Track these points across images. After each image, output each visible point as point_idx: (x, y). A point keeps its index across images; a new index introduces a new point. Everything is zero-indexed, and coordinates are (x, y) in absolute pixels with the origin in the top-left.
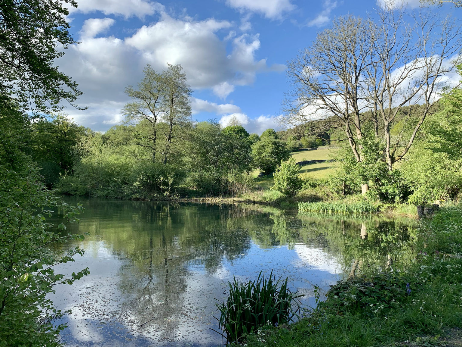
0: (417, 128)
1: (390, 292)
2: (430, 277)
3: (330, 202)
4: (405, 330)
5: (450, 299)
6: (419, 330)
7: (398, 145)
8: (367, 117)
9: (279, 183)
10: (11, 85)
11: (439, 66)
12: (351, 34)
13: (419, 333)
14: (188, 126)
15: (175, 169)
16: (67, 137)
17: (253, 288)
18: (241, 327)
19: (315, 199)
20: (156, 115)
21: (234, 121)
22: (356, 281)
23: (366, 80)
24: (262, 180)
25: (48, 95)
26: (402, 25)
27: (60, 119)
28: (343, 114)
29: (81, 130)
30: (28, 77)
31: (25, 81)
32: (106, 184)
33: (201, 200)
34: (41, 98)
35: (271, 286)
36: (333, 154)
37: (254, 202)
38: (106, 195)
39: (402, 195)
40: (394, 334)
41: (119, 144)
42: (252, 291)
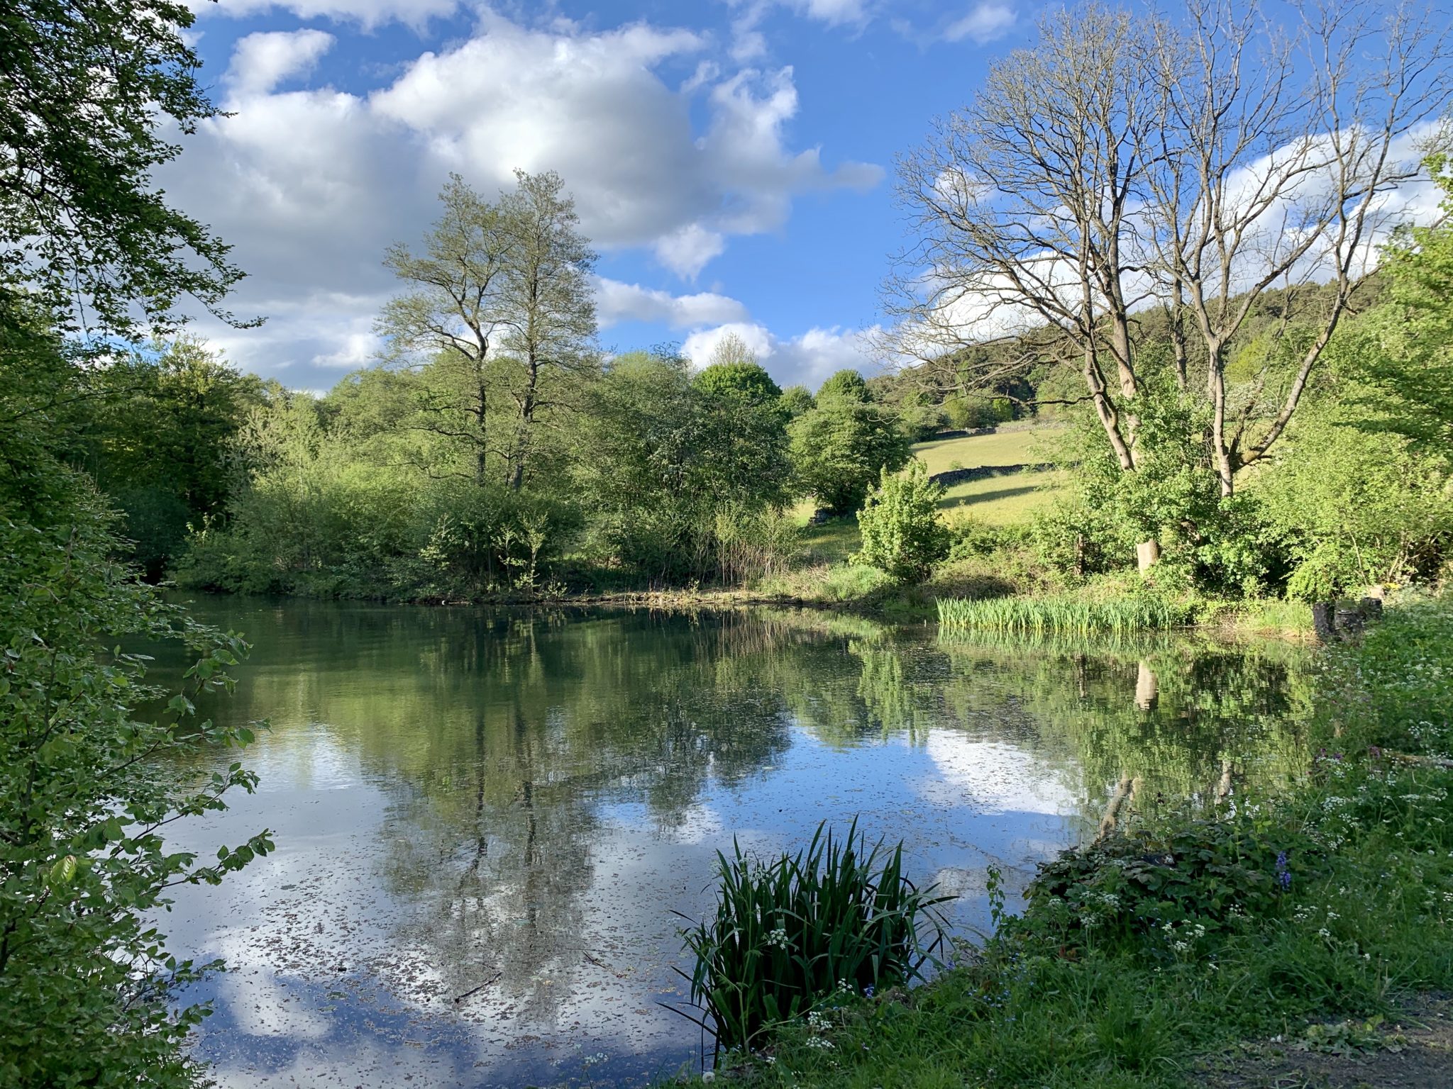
0: (1310, 357)
1: (1227, 884)
2: (1352, 830)
3: (1037, 596)
4: (1269, 1003)
5: (1415, 902)
6: (1317, 1002)
7: (1252, 414)
8: (1153, 326)
9: (877, 543)
10: (18, 253)
11: (1378, 160)
12: (1099, 63)
13: (1315, 1012)
14: (587, 368)
15: (548, 503)
16: (207, 409)
17: (795, 877)
18: (761, 1000)
19: (991, 588)
20: (484, 335)
21: (730, 349)
22: (1118, 848)
23: (1146, 210)
24: (824, 534)
25: (136, 284)
26: (1259, 31)
27: (182, 355)
28: (1077, 319)
29: (250, 388)
30: (72, 227)
31: (63, 239)
32: (334, 554)
33: (631, 600)
34: (114, 291)
35: (853, 869)
36: (1047, 446)
37: (800, 604)
38: (334, 591)
39: (1264, 571)
40: (1239, 1015)
41: (371, 429)
42: (793, 885)
